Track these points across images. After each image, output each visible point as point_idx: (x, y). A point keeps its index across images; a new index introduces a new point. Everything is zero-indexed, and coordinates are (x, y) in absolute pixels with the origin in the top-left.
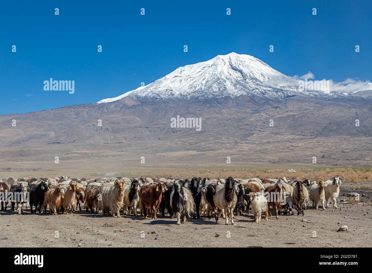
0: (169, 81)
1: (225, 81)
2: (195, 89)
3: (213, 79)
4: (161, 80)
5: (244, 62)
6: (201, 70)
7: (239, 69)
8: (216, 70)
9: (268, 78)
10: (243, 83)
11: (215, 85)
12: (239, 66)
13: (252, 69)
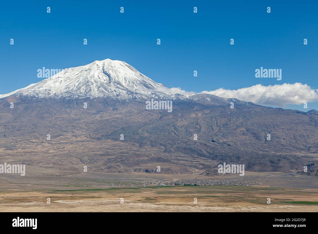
0: (52, 81)
1: (93, 84)
2: (69, 89)
3: (84, 82)
4: (46, 80)
5: (114, 68)
6: (79, 73)
7: (108, 73)
8: (89, 74)
9: (129, 81)
10: (105, 86)
11: (84, 87)
12: (109, 71)
13: (119, 73)
